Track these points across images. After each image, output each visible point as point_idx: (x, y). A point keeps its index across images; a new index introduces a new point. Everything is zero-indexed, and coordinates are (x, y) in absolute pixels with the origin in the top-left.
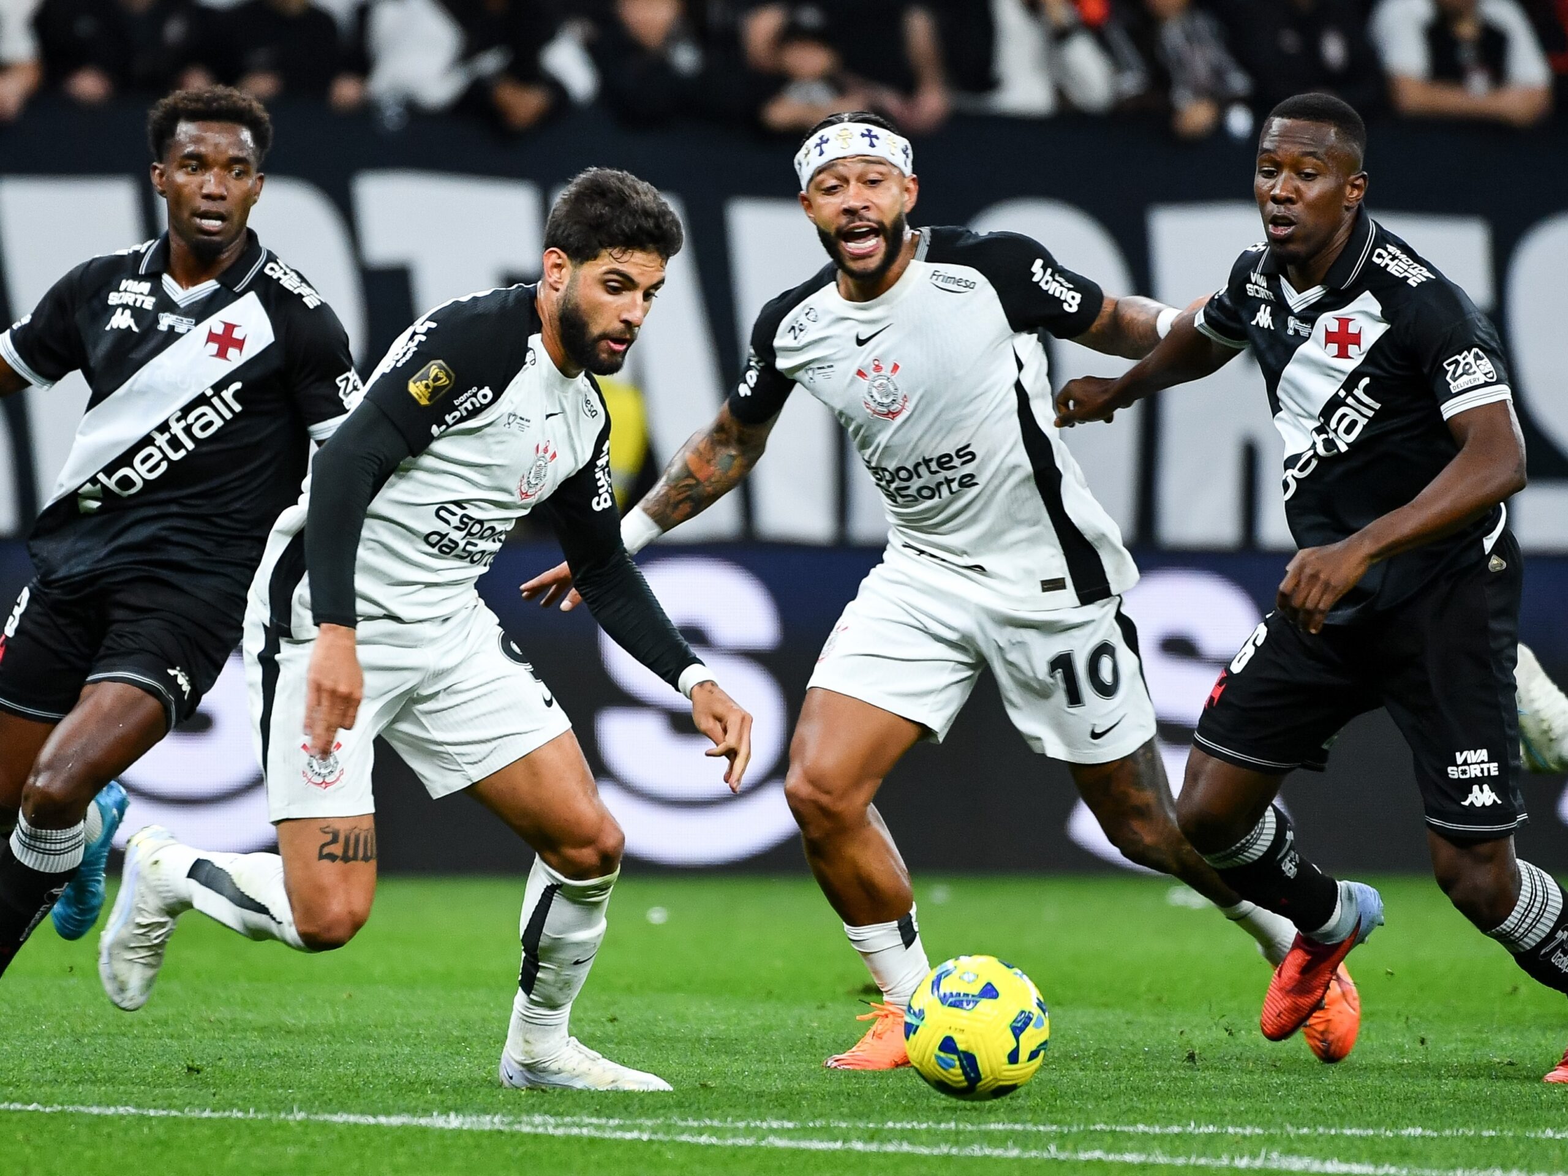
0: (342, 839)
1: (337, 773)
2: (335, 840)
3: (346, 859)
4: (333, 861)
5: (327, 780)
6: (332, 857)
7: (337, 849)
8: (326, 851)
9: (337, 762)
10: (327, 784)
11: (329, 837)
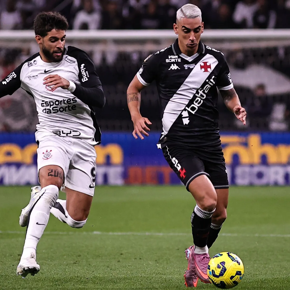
0: (53, 171)
1: (50, 156)
2: (52, 171)
3: (55, 176)
4: (52, 176)
5: (48, 158)
6: (51, 175)
7: (53, 173)
8: (50, 174)
9: (50, 154)
10: (48, 159)
11: (50, 171)
